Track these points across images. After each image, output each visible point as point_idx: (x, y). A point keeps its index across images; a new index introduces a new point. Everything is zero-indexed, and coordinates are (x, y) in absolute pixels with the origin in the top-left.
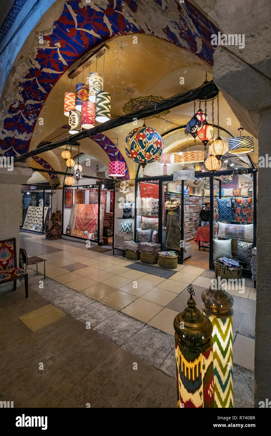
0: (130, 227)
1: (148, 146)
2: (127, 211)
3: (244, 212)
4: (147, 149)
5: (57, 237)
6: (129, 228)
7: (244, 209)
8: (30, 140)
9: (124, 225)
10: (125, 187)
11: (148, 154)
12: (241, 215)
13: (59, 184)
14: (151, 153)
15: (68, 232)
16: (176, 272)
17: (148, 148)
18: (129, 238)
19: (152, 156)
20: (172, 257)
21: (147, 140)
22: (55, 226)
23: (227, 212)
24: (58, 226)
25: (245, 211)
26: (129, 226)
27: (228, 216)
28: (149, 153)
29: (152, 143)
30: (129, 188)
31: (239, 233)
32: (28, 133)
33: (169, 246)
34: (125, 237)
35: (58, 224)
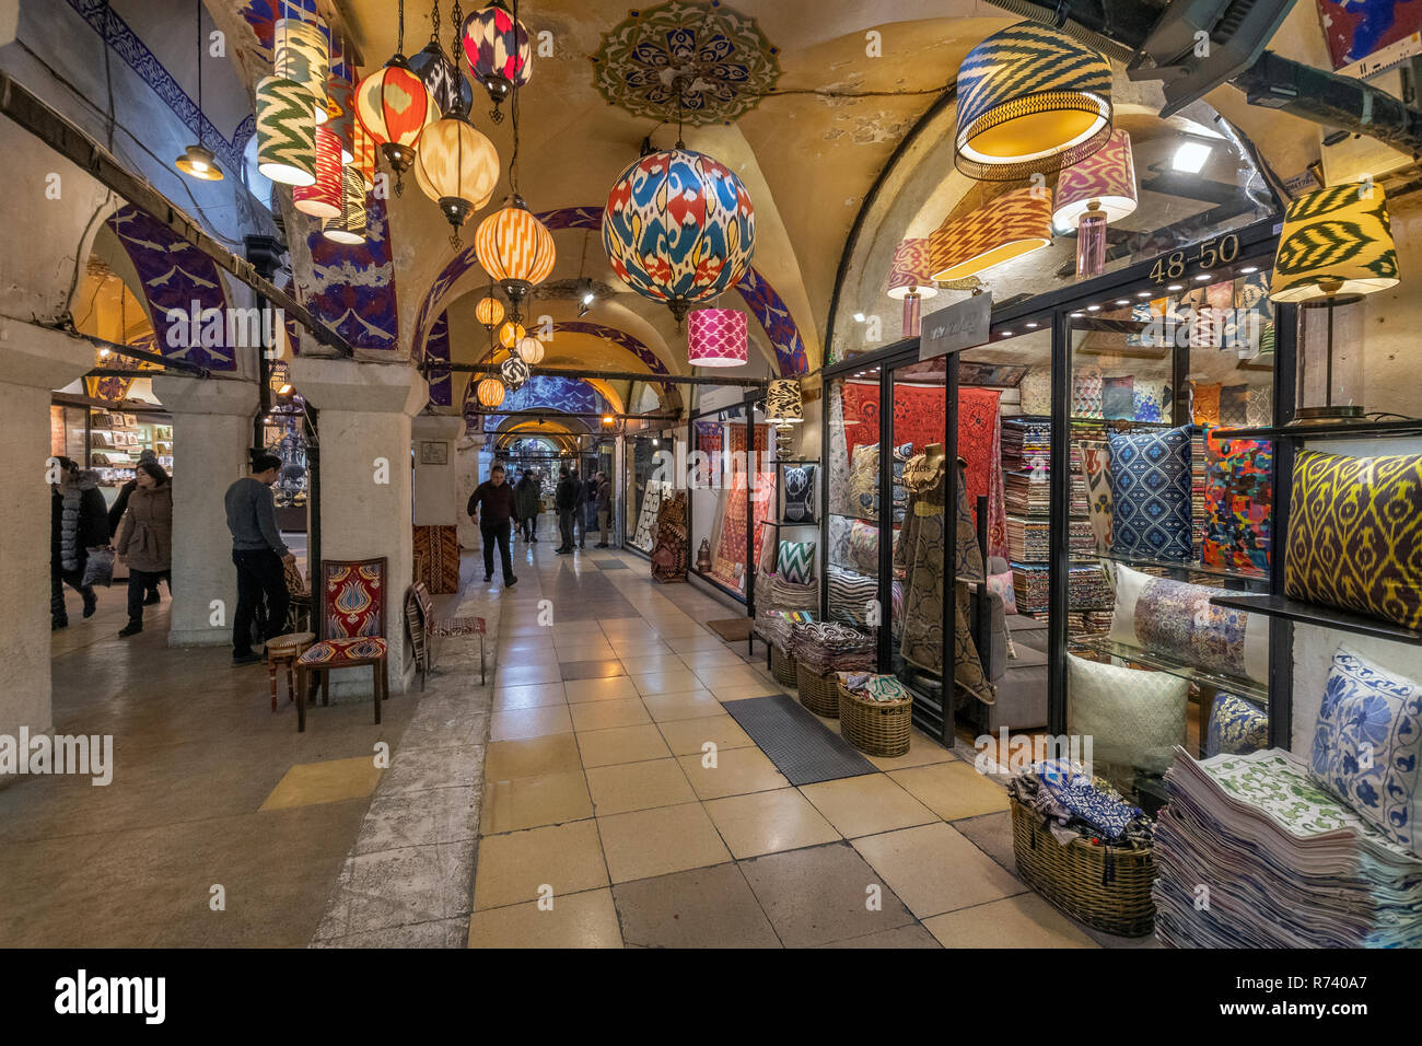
0: (805, 559)
1: (639, 227)
2: (794, 494)
3: (1245, 515)
4: (641, 240)
5: (673, 574)
6: (800, 560)
7: (1243, 493)
8: (392, 284)
9: (787, 548)
10: (777, 404)
11: (650, 259)
12: (1226, 529)
13: (679, 411)
14: (660, 254)
15: (704, 563)
16: (875, 771)
17: (642, 236)
18: (795, 601)
19: (676, 268)
20: (873, 704)
21: (635, 207)
22: (666, 541)
23: (1146, 509)
24: (677, 541)
25: (1247, 504)
26: (802, 552)
27: (1151, 533)
28: (655, 256)
29: (656, 214)
30: (791, 406)
31: (1213, 639)
32: (379, 265)
33: (911, 653)
34: (774, 594)
35: (676, 536)
